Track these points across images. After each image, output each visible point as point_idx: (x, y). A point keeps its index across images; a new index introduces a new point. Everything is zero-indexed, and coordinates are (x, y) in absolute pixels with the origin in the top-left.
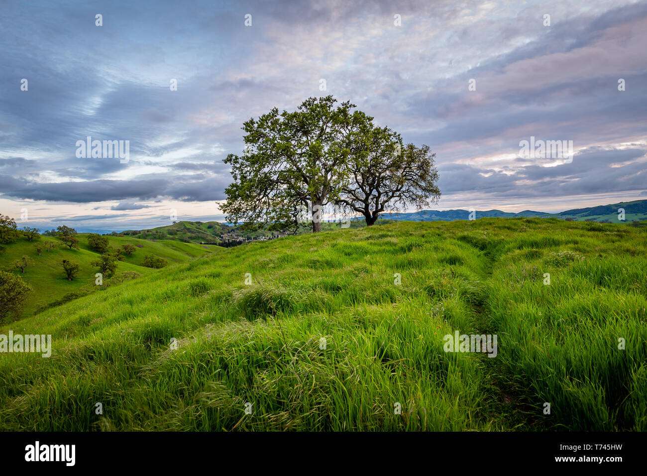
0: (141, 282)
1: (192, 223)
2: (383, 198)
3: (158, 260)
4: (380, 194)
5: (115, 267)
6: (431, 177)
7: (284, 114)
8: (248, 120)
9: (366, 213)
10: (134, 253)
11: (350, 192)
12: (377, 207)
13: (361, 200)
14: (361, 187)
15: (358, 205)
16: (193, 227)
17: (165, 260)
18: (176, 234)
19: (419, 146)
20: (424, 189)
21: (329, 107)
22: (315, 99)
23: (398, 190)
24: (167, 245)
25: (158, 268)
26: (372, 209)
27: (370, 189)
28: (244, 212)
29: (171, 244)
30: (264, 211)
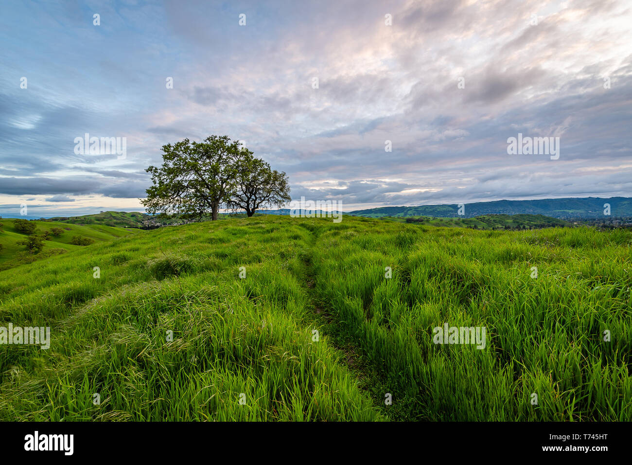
0: (67, 256)
1: (117, 213)
2: (258, 201)
3: (85, 240)
4: (256, 198)
5: (42, 245)
6: (286, 190)
7: (194, 144)
8: (166, 144)
9: (248, 209)
10: (62, 234)
11: (238, 196)
12: (254, 206)
13: (245, 202)
14: (245, 193)
15: (243, 204)
16: (119, 216)
17: (92, 239)
18: (103, 220)
19: (280, 172)
20: (282, 197)
21: (225, 143)
22: (216, 137)
23: (267, 197)
24: (94, 229)
25: (85, 245)
26: (251, 207)
27: (250, 195)
28: (161, 206)
29: (98, 228)
30: (177, 206)
